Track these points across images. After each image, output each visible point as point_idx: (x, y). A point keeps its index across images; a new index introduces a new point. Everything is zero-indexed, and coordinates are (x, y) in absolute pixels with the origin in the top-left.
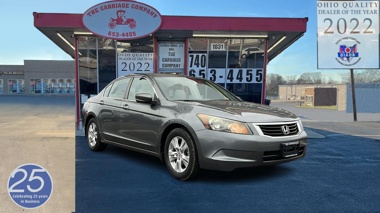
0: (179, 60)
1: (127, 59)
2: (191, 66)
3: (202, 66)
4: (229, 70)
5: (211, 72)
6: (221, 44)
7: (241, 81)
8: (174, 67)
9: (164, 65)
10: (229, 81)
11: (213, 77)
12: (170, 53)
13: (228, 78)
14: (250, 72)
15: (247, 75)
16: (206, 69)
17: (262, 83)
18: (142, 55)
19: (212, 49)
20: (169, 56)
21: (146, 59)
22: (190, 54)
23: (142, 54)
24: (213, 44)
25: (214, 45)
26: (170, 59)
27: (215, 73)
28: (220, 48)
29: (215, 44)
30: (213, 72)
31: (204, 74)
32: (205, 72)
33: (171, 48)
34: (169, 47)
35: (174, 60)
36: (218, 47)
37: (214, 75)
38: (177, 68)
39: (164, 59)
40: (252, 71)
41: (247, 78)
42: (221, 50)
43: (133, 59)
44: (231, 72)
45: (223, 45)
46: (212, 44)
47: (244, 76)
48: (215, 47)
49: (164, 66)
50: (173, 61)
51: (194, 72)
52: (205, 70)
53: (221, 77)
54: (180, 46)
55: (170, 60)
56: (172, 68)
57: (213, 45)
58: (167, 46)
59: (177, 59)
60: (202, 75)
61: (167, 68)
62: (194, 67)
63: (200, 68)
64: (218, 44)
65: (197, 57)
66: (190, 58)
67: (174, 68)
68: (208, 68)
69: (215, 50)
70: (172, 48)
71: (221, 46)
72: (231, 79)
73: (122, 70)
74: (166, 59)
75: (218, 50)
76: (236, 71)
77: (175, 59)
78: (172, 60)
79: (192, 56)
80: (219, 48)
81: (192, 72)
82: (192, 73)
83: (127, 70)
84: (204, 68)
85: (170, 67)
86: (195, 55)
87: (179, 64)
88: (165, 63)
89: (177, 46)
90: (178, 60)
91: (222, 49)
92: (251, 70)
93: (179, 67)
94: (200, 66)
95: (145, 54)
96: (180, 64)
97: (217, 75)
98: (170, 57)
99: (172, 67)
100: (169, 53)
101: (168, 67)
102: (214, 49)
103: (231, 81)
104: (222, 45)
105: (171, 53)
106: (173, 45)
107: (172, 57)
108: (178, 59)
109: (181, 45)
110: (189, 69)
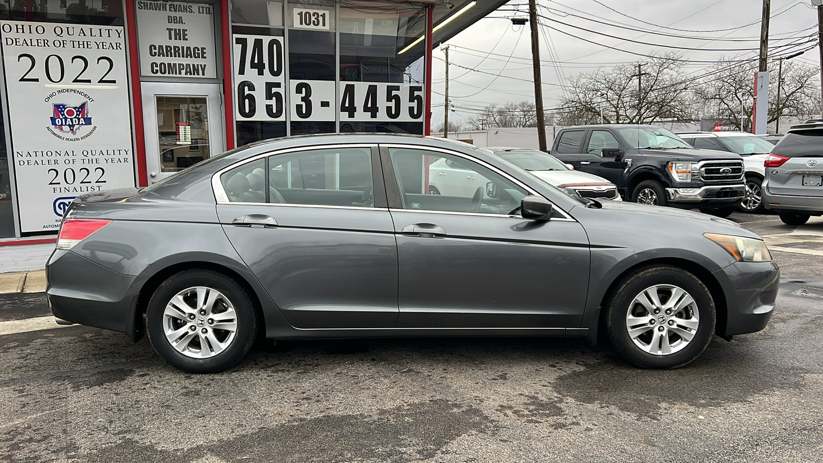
0: (200, 52)
1: (34, 43)
2: (242, 72)
3: (273, 73)
4: (344, 84)
5: (299, 91)
6: (321, 12)
7: (374, 115)
8: (186, 74)
9: (157, 66)
10: (344, 117)
11: (304, 104)
12: (172, 29)
13: (343, 109)
14: (394, 93)
15: (388, 101)
16: (285, 83)
17: (422, 122)
18: (88, 32)
19: (297, 25)
20: (170, 38)
21: (101, 46)
22: (235, 36)
23: (87, 28)
24: (299, 10)
25: (302, 12)
26: (175, 49)
27: (309, 93)
28: (318, 24)
29: (304, 11)
30: (304, 89)
31: (278, 95)
32: (281, 90)
33: (173, 14)
34: (168, 13)
35: (188, 53)
36: (313, 18)
37: (306, 99)
38: (196, 76)
39: (155, 49)
40: (399, 90)
41: (389, 109)
42: (320, 27)
43: (57, 44)
44: (350, 90)
45: (324, 14)
46: (296, 11)
47: (382, 103)
48: (305, 19)
49: (157, 71)
50: (183, 57)
51: (252, 88)
52: (283, 85)
53: (325, 104)
54: (201, 11)
55: (173, 51)
56: (180, 76)
57: (298, 14)
58: (160, 10)
59: (194, 49)
60: (274, 98)
61: (166, 74)
62: (251, 74)
63: (268, 77)
64: (312, 12)
65: (258, 44)
66: (237, 49)
67: (189, 76)
68: (290, 79)
69: (304, 27)
70: (178, 14)
71: (321, 19)
72: (351, 110)
73: (22, 80)
74: (160, 47)
75: (312, 27)
76: (361, 89)
77: (188, 48)
78: (181, 52)
79: (243, 42)
80: (314, 24)
81: (246, 88)
82: (247, 92)
83: (37, 80)
84: (280, 79)
85: (176, 74)
86: (251, 39)
87: (201, 65)
88: (159, 60)
89: (191, 12)
90: (198, 54)
91: (324, 25)
92: (397, 88)
93: (203, 74)
94: (266, 70)
95: (96, 28)
96: (205, 66)
97: (315, 100)
98: (173, 43)
99: (180, 73)
100: (170, 30)
101: (169, 73)
102: (301, 23)
103: (351, 115)
104: (323, 16)
105: (175, 30)
106: (180, 6)
107: (180, 43)
108: (198, 50)
109: (203, 8)
110: (237, 79)
